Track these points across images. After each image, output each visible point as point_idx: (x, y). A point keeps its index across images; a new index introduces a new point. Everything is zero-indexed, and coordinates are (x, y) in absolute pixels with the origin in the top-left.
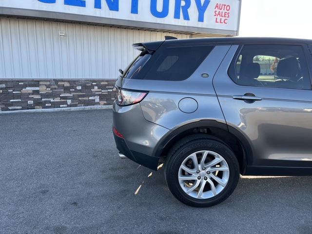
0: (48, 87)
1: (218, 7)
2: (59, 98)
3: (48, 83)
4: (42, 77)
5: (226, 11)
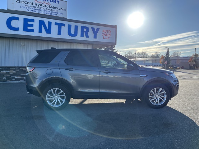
0: (14, 70)
1: (104, 31)
2: (20, 76)
3: (15, 69)
4: (12, 65)
5: (108, 33)
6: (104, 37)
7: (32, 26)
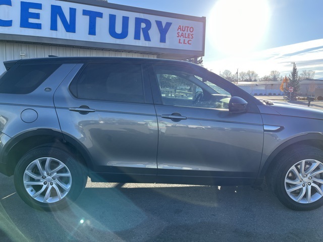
1: (180, 29)
5: (189, 32)
6: (180, 40)
7: (37, 16)
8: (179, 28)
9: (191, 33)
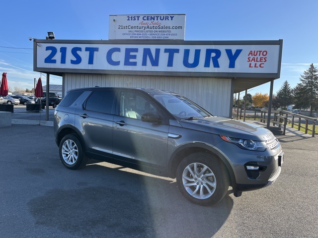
5: (261, 56)
7: (135, 57)
8: (250, 54)
9: (264, 57)
